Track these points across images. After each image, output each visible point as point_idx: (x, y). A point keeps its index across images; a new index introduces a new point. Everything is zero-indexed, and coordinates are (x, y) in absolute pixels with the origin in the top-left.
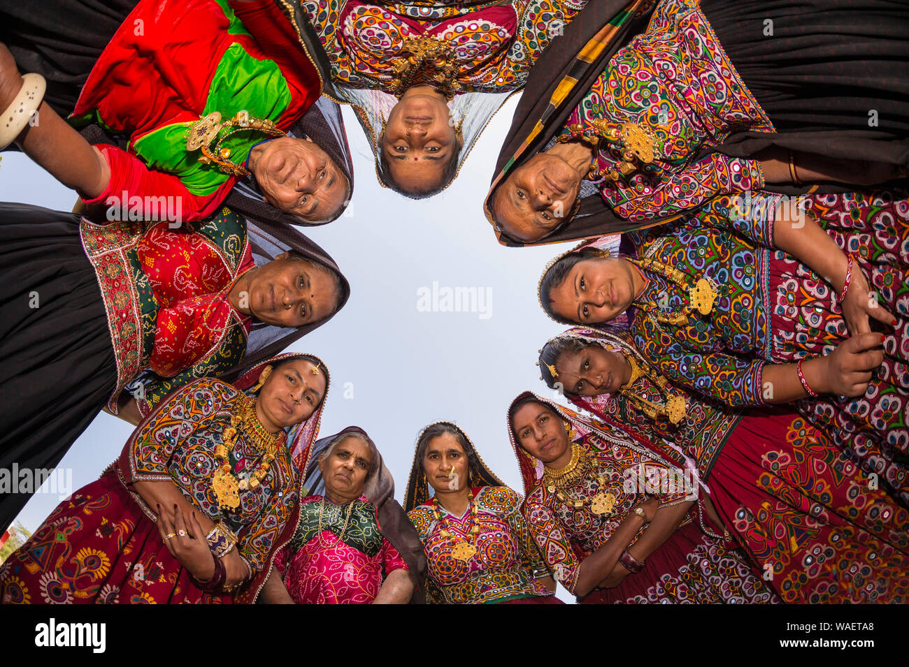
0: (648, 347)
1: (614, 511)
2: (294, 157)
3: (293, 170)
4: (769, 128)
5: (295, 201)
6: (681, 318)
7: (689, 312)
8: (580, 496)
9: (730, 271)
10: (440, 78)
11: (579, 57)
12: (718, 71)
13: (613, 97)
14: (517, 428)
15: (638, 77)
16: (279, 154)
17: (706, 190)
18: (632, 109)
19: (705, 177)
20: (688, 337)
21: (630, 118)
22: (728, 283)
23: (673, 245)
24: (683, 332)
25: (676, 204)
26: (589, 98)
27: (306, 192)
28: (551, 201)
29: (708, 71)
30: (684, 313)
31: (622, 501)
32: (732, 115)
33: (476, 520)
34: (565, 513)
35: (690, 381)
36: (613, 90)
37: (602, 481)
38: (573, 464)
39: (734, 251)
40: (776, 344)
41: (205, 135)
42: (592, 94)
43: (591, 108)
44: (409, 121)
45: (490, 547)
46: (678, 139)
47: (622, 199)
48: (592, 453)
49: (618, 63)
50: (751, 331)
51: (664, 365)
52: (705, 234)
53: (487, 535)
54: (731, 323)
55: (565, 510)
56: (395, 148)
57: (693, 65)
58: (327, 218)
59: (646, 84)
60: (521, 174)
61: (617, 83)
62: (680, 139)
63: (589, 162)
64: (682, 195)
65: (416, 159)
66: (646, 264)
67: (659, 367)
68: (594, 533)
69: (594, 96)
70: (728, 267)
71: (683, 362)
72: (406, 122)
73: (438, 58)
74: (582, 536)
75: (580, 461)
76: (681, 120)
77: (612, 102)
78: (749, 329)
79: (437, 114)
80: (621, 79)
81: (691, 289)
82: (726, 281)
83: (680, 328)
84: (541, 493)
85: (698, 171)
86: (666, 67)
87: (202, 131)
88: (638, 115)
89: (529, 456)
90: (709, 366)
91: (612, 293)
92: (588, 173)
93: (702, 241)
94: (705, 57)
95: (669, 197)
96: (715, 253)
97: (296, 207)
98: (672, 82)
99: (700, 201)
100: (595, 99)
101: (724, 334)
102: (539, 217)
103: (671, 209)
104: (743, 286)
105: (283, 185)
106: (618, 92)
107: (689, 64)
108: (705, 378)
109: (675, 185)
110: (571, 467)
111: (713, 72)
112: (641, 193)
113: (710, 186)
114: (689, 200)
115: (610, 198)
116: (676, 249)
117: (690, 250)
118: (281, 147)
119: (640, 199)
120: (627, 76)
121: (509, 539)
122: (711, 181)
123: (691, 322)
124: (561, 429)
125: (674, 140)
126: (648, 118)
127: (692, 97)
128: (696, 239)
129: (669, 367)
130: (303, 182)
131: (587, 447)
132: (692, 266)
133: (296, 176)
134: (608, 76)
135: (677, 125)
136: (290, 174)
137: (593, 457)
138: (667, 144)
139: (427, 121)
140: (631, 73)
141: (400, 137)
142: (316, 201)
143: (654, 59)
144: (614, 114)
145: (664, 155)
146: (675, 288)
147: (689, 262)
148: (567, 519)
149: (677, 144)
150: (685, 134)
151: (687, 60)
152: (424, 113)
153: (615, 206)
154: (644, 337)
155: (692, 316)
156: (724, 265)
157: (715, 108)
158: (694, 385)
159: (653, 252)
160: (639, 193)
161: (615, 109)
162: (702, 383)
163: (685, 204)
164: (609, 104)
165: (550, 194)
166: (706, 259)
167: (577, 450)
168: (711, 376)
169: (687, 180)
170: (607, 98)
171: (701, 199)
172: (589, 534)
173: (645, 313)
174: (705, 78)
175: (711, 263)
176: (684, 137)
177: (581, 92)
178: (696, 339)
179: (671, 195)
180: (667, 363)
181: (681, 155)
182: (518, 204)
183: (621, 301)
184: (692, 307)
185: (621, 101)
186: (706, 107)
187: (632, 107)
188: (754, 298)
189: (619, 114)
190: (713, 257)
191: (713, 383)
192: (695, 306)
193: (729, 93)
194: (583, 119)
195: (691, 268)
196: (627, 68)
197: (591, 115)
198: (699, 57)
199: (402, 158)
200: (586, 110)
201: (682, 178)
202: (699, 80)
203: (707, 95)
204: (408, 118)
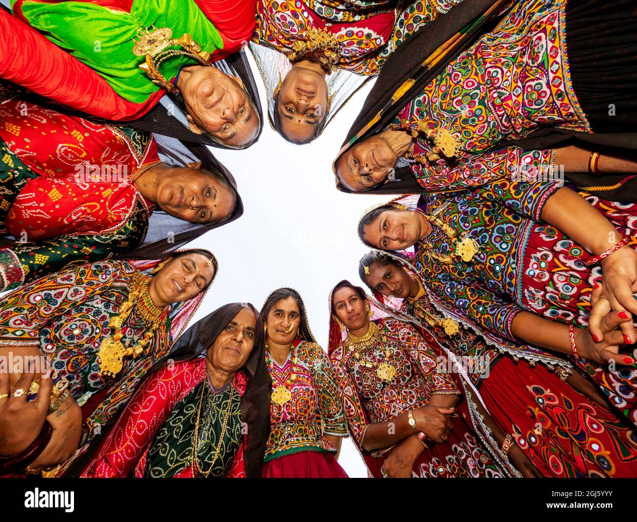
0: (424, 271)
1: (393, 381)
2: (220, 89)
3: (220, 100)
4: (583, 128)
5: (219, 127)
6: (447, 259)
7: (454, 257)
8: (370, 360)
9: (491, 236)
10: (325, 62)
11: (423, 65)
12: (548, 81)
13: (440, 100)
14: (335, 301)
15: (465, 86)
16: (208, 82)
17: (493, 174)
18: (451, 111)
19: (495, 165)
20: (450, 271)
21: (447, 118)
22: (487, 244)
23: (452, 210)
24: (447, 267)
25: (465, 182)
26: (421, 98)
27: (229, 121)
28: (372, 172)
29: (538, 79)
30: (450, 257)
31: (400, 374)
32: (545, 117)
33: (295, 369)
34: (355, 370)
35: (453, 300)
36: (441, 93)
37: (388, 354)
38: (368, 336)
39: (499, 222)
40: (526, 295)
41: (153, 45)
42: (425, 95)
43: (420, 106)
44: (299, 91)
45: (300, 401)
46: (481, 138)
47: (424, 174)
48: (383, 332)
49: (453, 70)
50: (502, 280)
51: (434, 284)
52: (478, 206)
53: (298, 388)
54: (485, 270)
55: (356, 368)
56: (286, 108)
57: (524, 71)
58: (241, 146)
59: (469, 91)
60: (359, 149)
61: (446, 88)
62: (483, 138)
63: (407, 147)
64: (471, 176)
65: (299, 121)
66: (432, 220)
67: (431, 286)
68: (376, 394)
69: (425, 97)
70: (490, 233)
71: (448, 286)
72: (297, 92)
73: (328, 49)
74: (367, 395)
75: (373, 336)
76: (489, 123)
77: (437, 104)
78: (500, 279)
79: (318, 92)
80: (450, 86)
81: (458, 243)
82: (486, 242)
83: (445, 265)
84: (341, 351)
85: (491, 160)
86: (494, 75)
87: (151, 42)
88: (454, 116)
89: (339, 323)
90: (469, 293)
91: (403, 233)
92: (405, 153)
93: (473, 211)
94: (542, 65)
95: (460, 178)
96: (482, 221)
97: (219, 131)
98: (495, 89)
99: (485, 182)
100: (425, 100)
101: (481, 277)
102: (364, 180)
103: (459, 185)
104: (499, 248)
105: (209, 111)
106: (444, 96)
107: (521, 69)
108: (464, 300)
109: (467, 169)
110: (367, 338)
111: (543, 81)
112: (439, 173)
113: (497, 172)
114: (476, 180)
115: (416, 172)
116: (453, 214)
117: (462, 216)
118: (210, 76)
119: (437, 177)
120: (456, 84)
121: (314, 394)
122: (500, 169)
123: (455, 263)
124: (364, 308)
125: (477, 138)
126: (461, 120)
127: (510, 103)
128: (469, 209)
129: (438, 287)
130: (228, 113)
131: (380, 327)
132: (461, 227)
133: (221, 106)
134: (442, 79)
135: (484, 127)
136: (217, 102)
137: (383, 335)
138: (470, 141)
139: (311, 95)
140: (460, 81)
141: (291, 102)
142: (235, 130)
143: (488, 65)
144: (435, 114)
145: (465, 148)
146: (446, 238)
147: (459, 224)
148: (356, 376)
149: (479, 142)
150: (489, 134)
151: (521, 66)
152: (310, 88)
153: (418, 179)
154: (422, 264)
155: (456, 259)
156: (487, 231)
157: (529, 112)
158: (455, 303)
159: (438, 212)
160: (437, 173)
161: (437, 111)
162: (461, 303)
163: (472, 183)
164: (434, 105)
165: (372, 167)
166: (472, 224)
167: (373, 327)
168: (470, 300)
169: (478, 166)
170: (434, 100)
171: (486, 181)
172: (373, 394)
173: (425, 250)
174: (530, 86)
175: (476, 227)
176: (487, 136)
177: (416, 92)
178: (456, 274)
179: (462, 176)
180: (437, 284)
181: (480, 148)
182: (351, 169)
183: (409, 239)
184: (457, 254)
185: (444, 105)
186: (520, 111)
187: (451, 110)
188: (507, 259)
189: (439, 114)
190: (479, 224)
191: (469, 305)
192: (460, 254)
193: (551, 100)
194: (412, 114)
195: (460, 228)
196: (458, 76)
197: (419, 112)
198: (536, 65)
199: (291, 118)
200: (416, 107)
201: (474, 165)
202: (524, 87)
203: (526, 101)
204: (298, 89)
